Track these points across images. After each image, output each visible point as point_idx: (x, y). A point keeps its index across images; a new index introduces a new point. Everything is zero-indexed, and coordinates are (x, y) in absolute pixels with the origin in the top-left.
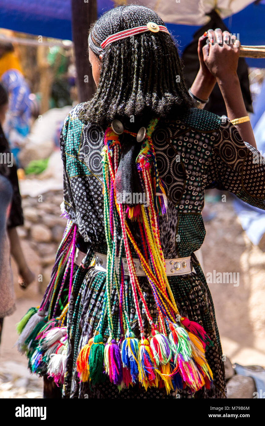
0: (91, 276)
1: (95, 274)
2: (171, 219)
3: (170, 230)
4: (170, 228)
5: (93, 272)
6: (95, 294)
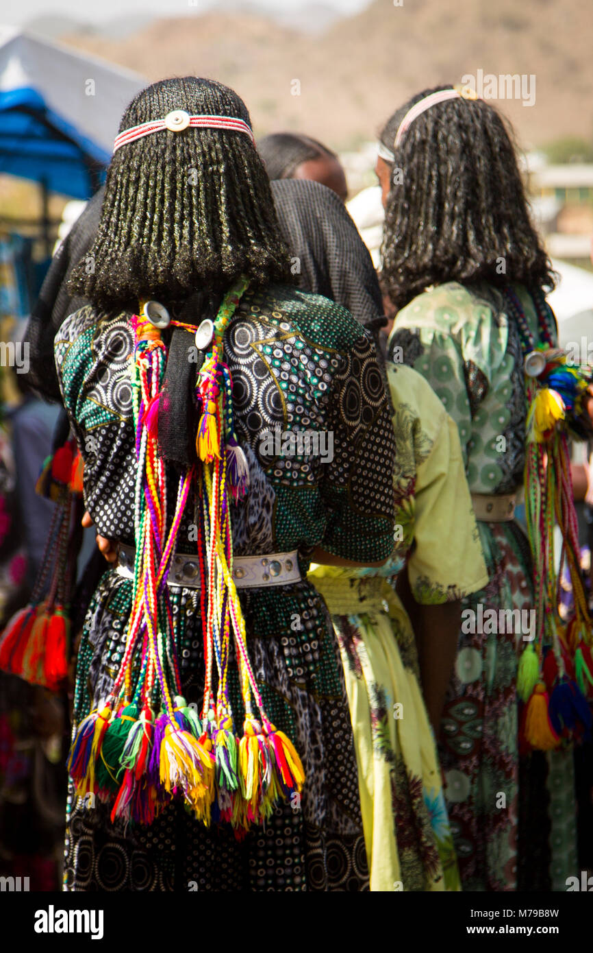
0: (112, 586)
1: (119, 583)
2: (265, 492)
3: (262, 512)
4: (263, 507)
5: (114, 580)
6: (118, 621)
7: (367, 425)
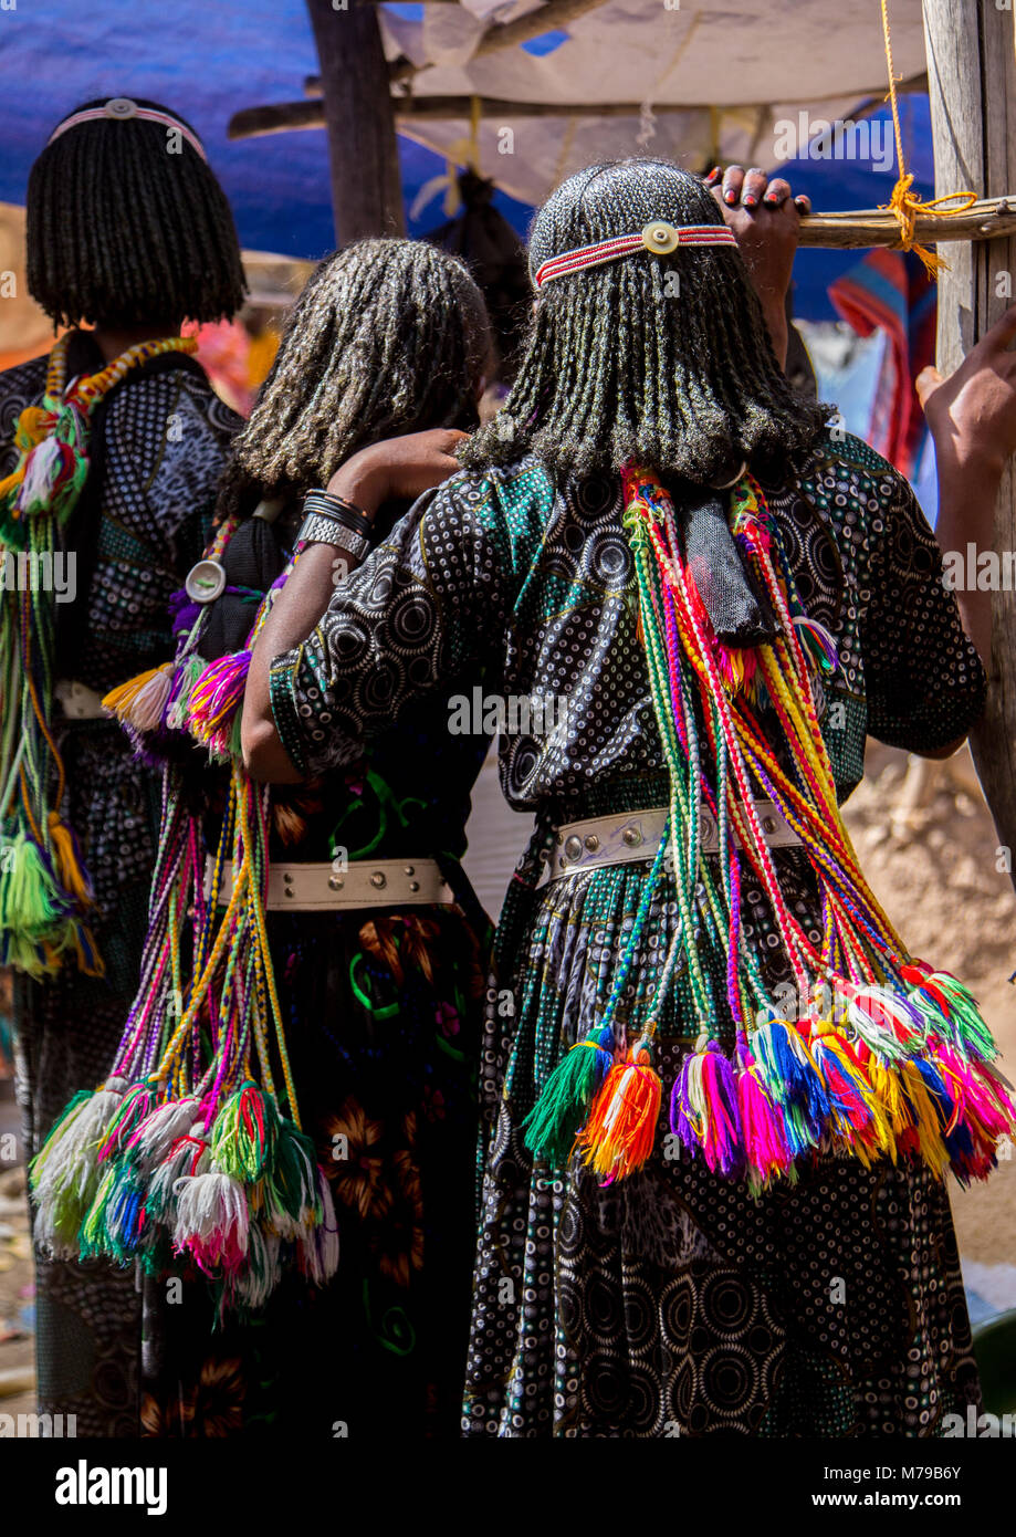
7: (923, 575)
